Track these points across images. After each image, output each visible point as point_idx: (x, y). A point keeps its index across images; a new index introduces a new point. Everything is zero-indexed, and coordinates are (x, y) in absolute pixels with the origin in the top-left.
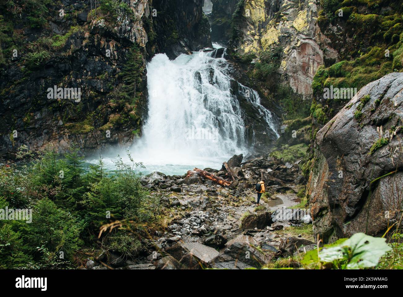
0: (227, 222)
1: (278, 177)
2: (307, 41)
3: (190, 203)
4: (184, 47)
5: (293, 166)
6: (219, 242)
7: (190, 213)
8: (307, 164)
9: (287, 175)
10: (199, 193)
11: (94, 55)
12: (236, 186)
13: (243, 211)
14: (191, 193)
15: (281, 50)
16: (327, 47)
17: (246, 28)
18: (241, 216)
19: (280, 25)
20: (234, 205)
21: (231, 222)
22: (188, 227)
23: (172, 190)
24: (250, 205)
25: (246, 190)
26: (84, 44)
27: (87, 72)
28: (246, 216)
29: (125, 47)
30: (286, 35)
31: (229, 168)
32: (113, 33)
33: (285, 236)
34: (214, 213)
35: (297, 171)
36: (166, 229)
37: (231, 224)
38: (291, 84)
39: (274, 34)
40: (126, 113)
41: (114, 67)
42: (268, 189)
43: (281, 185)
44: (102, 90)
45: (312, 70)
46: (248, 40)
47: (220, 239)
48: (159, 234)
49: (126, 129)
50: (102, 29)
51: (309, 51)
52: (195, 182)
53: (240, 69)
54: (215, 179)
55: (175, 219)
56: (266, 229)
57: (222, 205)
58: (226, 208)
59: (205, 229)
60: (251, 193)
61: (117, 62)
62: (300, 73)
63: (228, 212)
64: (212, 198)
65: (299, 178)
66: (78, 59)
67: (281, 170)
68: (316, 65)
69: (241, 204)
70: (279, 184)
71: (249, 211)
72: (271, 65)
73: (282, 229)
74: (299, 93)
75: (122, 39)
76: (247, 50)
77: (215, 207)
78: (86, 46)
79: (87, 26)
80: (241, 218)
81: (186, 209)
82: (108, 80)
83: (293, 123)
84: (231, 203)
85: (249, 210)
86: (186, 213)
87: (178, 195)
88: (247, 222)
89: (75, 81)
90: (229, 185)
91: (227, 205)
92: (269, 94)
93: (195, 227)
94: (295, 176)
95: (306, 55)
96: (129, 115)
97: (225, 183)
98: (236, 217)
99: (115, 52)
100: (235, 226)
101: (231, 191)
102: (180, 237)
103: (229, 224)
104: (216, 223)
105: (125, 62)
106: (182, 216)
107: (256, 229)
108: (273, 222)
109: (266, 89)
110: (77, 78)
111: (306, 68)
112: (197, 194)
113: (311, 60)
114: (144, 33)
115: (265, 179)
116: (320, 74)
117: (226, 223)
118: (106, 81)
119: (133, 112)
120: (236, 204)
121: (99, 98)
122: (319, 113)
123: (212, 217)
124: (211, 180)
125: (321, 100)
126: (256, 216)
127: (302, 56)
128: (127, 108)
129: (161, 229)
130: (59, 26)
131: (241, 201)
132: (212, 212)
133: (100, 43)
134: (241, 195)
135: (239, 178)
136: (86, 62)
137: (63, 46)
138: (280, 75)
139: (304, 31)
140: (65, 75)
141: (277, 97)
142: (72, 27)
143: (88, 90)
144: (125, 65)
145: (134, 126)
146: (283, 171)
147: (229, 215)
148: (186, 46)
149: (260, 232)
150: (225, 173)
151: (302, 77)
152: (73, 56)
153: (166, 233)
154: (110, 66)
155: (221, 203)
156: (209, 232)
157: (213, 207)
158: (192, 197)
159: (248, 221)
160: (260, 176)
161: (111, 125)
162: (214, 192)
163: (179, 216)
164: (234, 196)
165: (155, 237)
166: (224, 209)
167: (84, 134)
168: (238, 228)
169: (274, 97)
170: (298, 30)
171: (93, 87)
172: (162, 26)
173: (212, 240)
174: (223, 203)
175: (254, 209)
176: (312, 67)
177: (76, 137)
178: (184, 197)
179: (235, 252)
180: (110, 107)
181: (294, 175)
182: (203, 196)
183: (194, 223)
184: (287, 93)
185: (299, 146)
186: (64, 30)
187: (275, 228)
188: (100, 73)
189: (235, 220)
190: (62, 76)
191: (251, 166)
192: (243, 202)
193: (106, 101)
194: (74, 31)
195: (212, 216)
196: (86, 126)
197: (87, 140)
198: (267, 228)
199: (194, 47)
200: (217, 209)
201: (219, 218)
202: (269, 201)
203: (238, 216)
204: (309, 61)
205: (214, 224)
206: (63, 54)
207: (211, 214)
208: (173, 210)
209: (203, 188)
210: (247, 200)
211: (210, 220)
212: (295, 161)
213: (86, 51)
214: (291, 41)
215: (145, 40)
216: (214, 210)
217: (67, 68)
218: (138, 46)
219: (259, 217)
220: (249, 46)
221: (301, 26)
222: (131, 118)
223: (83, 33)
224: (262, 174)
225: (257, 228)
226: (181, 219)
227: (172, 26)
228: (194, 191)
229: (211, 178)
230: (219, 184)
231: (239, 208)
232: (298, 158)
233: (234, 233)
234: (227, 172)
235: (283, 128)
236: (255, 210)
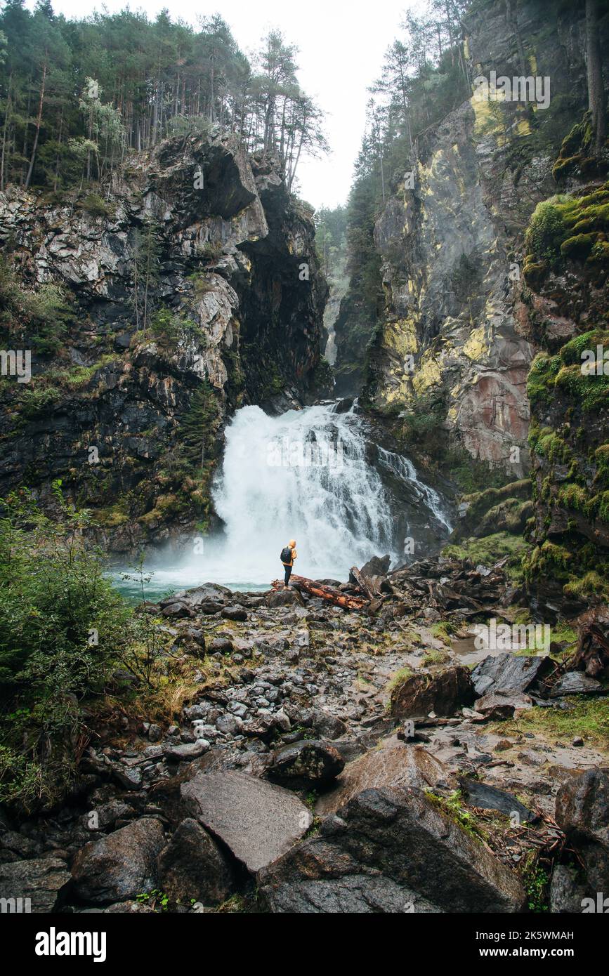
0: (353, 697)
1: (464, 592)
2: (488, 374)
3: (258, 645)
4: (292, 400)
5: (493, 572)
6: (315, 770)
7: (254, 673)
8: (533, 557)
9: (483, 588)
10: (288, 624)
11: (137, 399)
12: (378, 610)
13: (393, 667)
14: (268, 623)
15: (446, 393)
16: (550, 317)
17: (388, 365)
18: (388, 678)
19: (442, 355)
20: (370, 651)
21: (362, 696)
22: (241, 712)
23: (225, 615)
24: (410, 652)
25: (400, 620)
26: (121, 380)
27: (124, 425)
28: (402, 680)
29: (190, 388)
30: (453, 369)
31: (363, 577)
32: (170, 365)
33: (528, 740)
34: (319, 670)
35: (502, 581)
36: (177, 717)
37: (362, 702)
38: (467, 446)
39: (433, 370)
40: (185, 494)
41: (169, 418)
42: (448, 616)
43: (475, 608)
44: (147, 455)
45: (500, 418)
46: (392, 384)
47: (317, 761)
48: (150, 732)
49: (185, 522)
50: (152, 357)
51: (494, 389)
52: (286, 602)
53: (380, 427)
54: (329, 595)
55: (207, 688)
56: (462, 715)
57: (340, 650)
58: (350, 658)
59: (287, 718)
60: (410, 624)
61: (174, 411)
62: (480, 425)
63: (356, 669)
64: (320, 633)
65: (510, 593)
66: (109, 404)
67: (470, 580)
68: (507, 410)
69: (390, 649)
70: (469, 605)
71: (408, 665)
72: (432, 416)
73: (511, 715)
74: (483, 458)
75: (185, 374)
76: (390, 398)
77: (323, 655)
78: (124, 385)
79: (128, 355)
80: (390, 685)
81: (245, 661)
82: (157, 439)
83: (481, 497)
84: (365, 646)
85: (410, 662)
86: (243, 670)
87: (239, 627)
88: (406, 695)
89: (102, 439)
90: (360, 606)
91: (353, 652)
92: (431, 463)
93: (261, 711)
94: (500, 590)
95: (488, 395)
96: (191, 497)
97: (351, 602)
98: (376, 682)
99: (172, 395)
100: (373, 706)
101: (363, 619)
102: (205, 743)
103: (358, 701)
104: (322, 700)
105: (187, 410)
106: (229, 679)
107: (432, 715)
108: (478, 696)
109: (425, 456)
110: (105, 434)
111: (491, 416)
112: (284, 626)
113: (498, 404)
114: (221, 366)
115: (439, 596)
116: (542, 369)
117: (347, 698)
118: (155, 439)
119: (197, 492)
120: (376, 649)
121: (142, 468)
122: (550, 442)
123: (313, 683)
124: (321, 597)
125: (548, 419)
126: (431, 679)
127: (481, 398)
128: (187, 485)
129: (159, 718)
130: (83, 353)
131: (387, 642)
132: (314, 669)
133: (149, 380)
134: (387, 628)
135: (384, 595)
136: (122, 410)
137: (87, 383)
138: (448, 431)
139: (482, 359)
140: (86, 430)
141: (445, 468)
142: (105, 356)
143: (123, 454)
144: (187, 416)
145: (198, 515)
146: (473, 583)
147: (357, 676)
148: (295, 398)
149: (445, 725)
150: (355, 588)
151: (485, 433)
152: (102, 399)
153: (173, 728)
154: (162, 416)
155: (340, 647)
156: (295, 728)
157: (318, 657)
158: (270, 632)
159: (410, 694)
160: (427, 591)
161: (159, 513)
162: (322, 619)
163: (221, 678)
164: (370, 630)
165: (138, 741)
166: (345, 662)
167: (111, 528)
168: (381, 715)
169: (439, 468)
170: (472, 358)
171: (132, 450)
172: (256, 370)
173: (291, 761)
174: (344, 647)
175: (421, 660)
176: (501, 415)
177: (95, 532)
178: (251, 631)
179: (366, 835)
180: (158, 483)
181: (497, 588)
182: (297, 630)
183: (262, 700)
184: (462, 460)
185: (496, 536)
186: (91, 359)
187: (491, 715)
188: (145, 428)
189: (372, 690)
190: (81, 431)
191: (407, 574)
192: (394, 643)
193: (152, 473)
194: (107, 362)
195: (312, 678)
196: (115, 514)
197: (114, 539)
198: (465, 714)
199: (308, 402)
200: (327, 661)
201: (331, 684)
202: (453, 641)
203: (380, 680)
204: (494, 405)
205: (316, 703)
206: (84, 395)
207: (309, 674)
208: (210, 663)
209: (302, 612)
210: (402, 640)
211: (304, 691)
212: (494, 563)
213: (124, 393)
214: (462, 378)
215: (223, 377)
216: (318, 664)
217: (90, 418)
218: (211, 386)
219: (439, 681)
220: (394, 392)
221: (477, 352)
222: (194, 502)
223: (122, 365)
224: (430, 587)
225: (436, 713)
226: (226, 688)
227: (273, 370)
228: (277, 618)
229: (321, 593)
230: (338, 605)
231: (385, 658)
232: (500, 556)
233: (369, 729)
234: (359, 585)
235: (462, 508)
236: (423, 662)
